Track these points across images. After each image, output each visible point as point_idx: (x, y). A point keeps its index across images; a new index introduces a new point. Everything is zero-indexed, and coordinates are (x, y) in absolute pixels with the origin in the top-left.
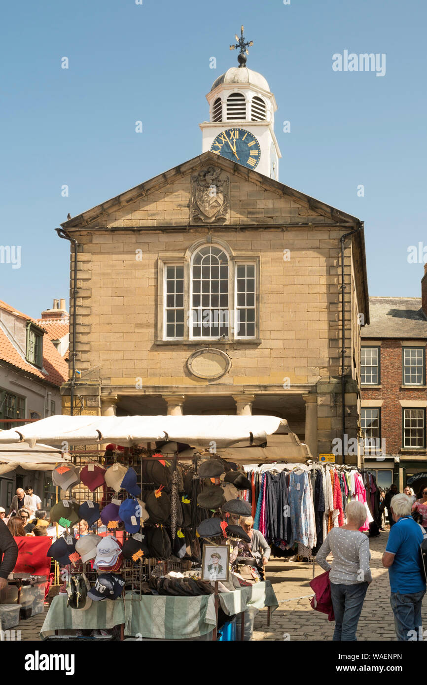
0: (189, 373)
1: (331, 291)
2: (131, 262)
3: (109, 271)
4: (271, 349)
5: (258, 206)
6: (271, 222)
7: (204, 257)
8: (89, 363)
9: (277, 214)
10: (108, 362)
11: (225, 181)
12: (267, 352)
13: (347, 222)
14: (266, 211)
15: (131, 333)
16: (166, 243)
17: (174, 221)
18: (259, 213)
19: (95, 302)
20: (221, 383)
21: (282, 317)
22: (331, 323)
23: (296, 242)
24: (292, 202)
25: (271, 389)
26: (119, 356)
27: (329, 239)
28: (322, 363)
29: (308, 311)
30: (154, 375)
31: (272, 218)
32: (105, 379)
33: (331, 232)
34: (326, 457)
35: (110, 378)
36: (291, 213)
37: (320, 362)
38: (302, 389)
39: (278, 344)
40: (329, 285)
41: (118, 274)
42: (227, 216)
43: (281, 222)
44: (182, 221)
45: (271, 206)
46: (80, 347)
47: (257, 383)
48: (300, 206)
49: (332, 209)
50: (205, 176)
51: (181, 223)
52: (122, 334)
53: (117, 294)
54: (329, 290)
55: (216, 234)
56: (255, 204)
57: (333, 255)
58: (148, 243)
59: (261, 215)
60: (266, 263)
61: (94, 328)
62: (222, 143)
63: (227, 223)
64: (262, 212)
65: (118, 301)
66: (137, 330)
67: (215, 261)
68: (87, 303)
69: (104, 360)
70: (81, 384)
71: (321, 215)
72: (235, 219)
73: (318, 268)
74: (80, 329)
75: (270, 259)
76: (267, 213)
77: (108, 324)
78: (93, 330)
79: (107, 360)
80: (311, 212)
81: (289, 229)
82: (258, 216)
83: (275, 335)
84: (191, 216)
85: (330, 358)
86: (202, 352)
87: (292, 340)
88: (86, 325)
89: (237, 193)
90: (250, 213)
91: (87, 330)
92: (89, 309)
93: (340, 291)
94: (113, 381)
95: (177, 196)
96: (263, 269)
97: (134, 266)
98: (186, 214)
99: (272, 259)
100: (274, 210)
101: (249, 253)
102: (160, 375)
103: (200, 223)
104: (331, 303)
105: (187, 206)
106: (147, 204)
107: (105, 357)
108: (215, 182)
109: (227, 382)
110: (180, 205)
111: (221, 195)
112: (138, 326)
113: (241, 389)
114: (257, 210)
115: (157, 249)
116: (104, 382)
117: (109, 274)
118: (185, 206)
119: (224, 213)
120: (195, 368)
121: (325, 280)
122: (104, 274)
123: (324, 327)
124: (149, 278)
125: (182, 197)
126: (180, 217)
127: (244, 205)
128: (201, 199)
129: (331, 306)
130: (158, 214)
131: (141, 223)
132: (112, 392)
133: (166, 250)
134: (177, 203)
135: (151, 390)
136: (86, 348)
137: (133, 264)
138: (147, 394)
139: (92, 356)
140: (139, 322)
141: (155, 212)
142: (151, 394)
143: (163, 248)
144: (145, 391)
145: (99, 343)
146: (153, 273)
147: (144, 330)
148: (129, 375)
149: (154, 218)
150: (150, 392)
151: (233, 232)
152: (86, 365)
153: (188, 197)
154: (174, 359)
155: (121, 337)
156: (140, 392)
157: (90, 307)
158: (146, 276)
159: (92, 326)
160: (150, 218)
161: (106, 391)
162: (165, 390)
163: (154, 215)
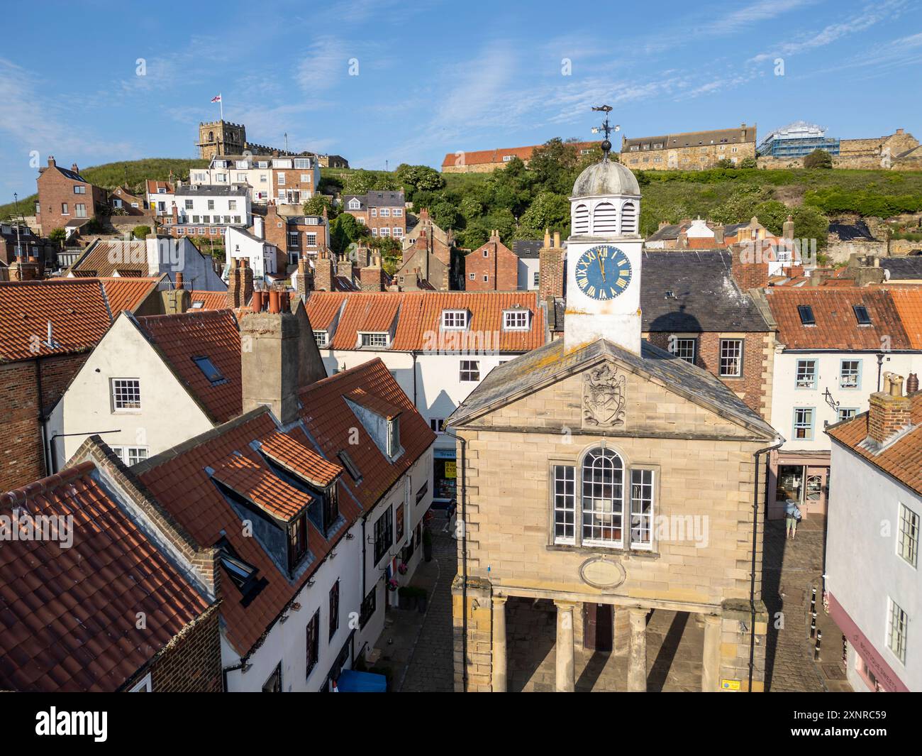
0: (584, 580)
1: (740, 509)
2: (519, 462)
3: (498, 470)
4: (671, 564)
5: (658, 410)
6: (673, 429)
7: (596, 459)
8: (476, 562)
9: (680, 421)
10: (499, 562)
11: (621, 380)
12: (666, 566)
14: (668, 417)
15: (521, 535)
16: (556, 445)
17: (564, 421)
18: (659, 418)
19: (483, 500)
20: (616, 593)
22: (739, 543)
23: (701, 453)
24: (698, 407)
25: (667, 604)
26: (508, 557)
27: (742, 451)
30: (546, 579)
31: (674, 424)
32: (495, 578)
33: (743, 445)
34: (730, 684)
35: (500, 579)
36: (697, 419)
39: (679, 560)
40: (739, 502)
41: (505, 473)
42: (624, 419)
43: (684, 429)
44: (573, 422)
45: (673, 411)
46: (470, 546)
47: (653, 597)
48: (706, 413)
50: (598, 375)
51: (572, 425)
52: (511, 536)
54: (738, 508)
55: (611, 438)
56: (654, 408)
57: (744, 470)
58: (536, 443)
59: (662, 421)
60: (666, 473)
61: (483, 527)
62: (589, 262)
63: (624, 428)
64: (663, 418)
65: (507, 501)
66: (526, 533)
67: (607, 463)
68: (474, 500)
69: (495, 560)
72: (633, 424)
73: (725, 482)
75: (669, 470)
76: (669, 419)
77: (496, 524)
78: (481, 528)
79: (497, 560)
80: (720, 419)
81: (694, 439)
82: (657, 421)
83: (673, 550)
84: (584, 417)
85: (737, 580)
86: (595, 559)
87: (694, 557)
88: (474, 523)
89: (634, 395)
90: (649, 418)
91: (475, 527)
92: (477, 508)
93: (753, 510)
94: (504, 581)
95: (568, 395)
96: (663, 479)
97: (523, 466)
98: (577, 415)
99: (674, 469)
100: (676, 416)
101: (648, 460)
102: (551, 580)
103: (593, 427)
104: (740, 522)
105: (579, 407)
106: (534, 402)
107: (495, 556)
108: (610, 382)
109: (622, 594)
110: (571, 405)
111: (617, 397)
112: (527, 528)
113: (637, 602)
114: (658, 415)
115: (546, 451)
116: (493, 582)
117: (495, 473)
118: (577, 407)
119: (620, 416)
120: (587, 576)
121: (734, 496)
122: (491, 473)
123: (731, 547)
124: (539, 481)
125: (572, 396)
126: (570, 418)
127: (643, 408)
128: (595, 401)
129: (740, 525)
130: (547, 413)
131: (529, 423)
132: (502, 592)
133: (555, 452)
134: (567, 402)
135: (542, 593)
136: (475, 546)
137: (521, 464)
138: (538, 597)
139: (481, 554)
140: (529, 525)
141: (544, 411)
142: (542, 597)
143: (553, 449)
144: (535, 595)
145: (487, 542)
146: (543, 475)
147: (534, 533)
148: (519, 577)
149: (543, 417)
150: (541, 595)
151: (630, 437)
152: (475, 564)
153: (579, 396)
154: (565, 565)
155: (511, 538)
156: (531, 595)
157: (478, 506)
158: (535, 478)
159: (481, 525)
160: (539, 416)
161: (496, 591)
162: (557, 595)
163: (542, 414)
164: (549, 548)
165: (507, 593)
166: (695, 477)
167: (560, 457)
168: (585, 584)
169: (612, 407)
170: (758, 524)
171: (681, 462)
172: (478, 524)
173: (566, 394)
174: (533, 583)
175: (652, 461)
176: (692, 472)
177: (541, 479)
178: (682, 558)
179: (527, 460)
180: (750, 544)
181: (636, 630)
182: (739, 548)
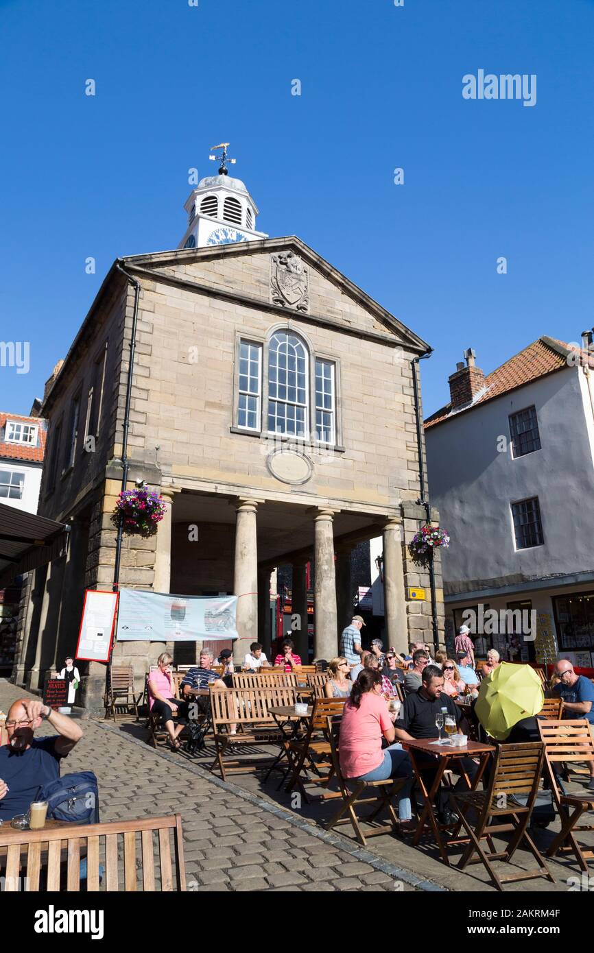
0: (271, 473)
1: (407, 412)
2: (203, 327)
3: (177, 331)
4: (354, 461)
5: (335, 307)
6: (349, 326)
7: (280, 344)
8: (143, 440)
9: (354, 320)
10: (171, 443)
12: (350, 462)
13: (419, 346)
14: (344, 314)
15: (201, 411)
16: (244, 316)
17: (252, 296)
18: (337, 314)
19: (156, 363)
20: (305, 490)
21: (363, 428)
22: (409, 444)
23: (373, 353)
24: (367, 313)
26: (182, 437)
27: (401, 358)
28: (403, 485)
29: (387, 427)
30: (228, 469)
31: (349, 322)
32: (165, 464)
33: (403, 352)
35: (171, 465)
36: (366, 322)
37: (399, 482)
38: (386, 509)
39: (361, 456)
40: (403, 404)
41: (186, 336)
43: (358, 329)
44: (261, 298)
45: (348, 310)
46: (133, 417)
47: (341, 497)
48: (374, 319)
49: (407, 330)
51: (259, 300)
52: (188, 411)
53: (184, 360)
54: (404, 409)
55: (297, 323)
56: (334, 304)
57: (405, 375)
58: (223, 310)
59: (340, 317)
60: (346, 367)
61: (153, 396)
63: (308, 314)
64: (340, 314)
65: (185, 369)
66: (207, 410)
67: (291, 351)
68: (144, 361)
69: (165, 439)
70: (135, 467)
71: (393, 333)
72: (314, 312)
73: (392, 384)
74: (135, 393)
75: (349, 364)
76: (345, 316)
77: (172, 394)
78: (151, 398)
79: (168, 440)
81: (366, 338)
82: (336, 316)
83: (357, 445)
84: (271, 297)
85: (409, 481)
87: (373, 454)
88: (142, 389)
89: (317, 288)
90: (328, 311)
91: (143, 394)
92: (147, 370)
93: (414, 413)
94: (175, 470)
95: (256, 270)
96: (344, 372)
97: (207, 332)
98: (266, 292)
99: (351, 364)
100: (351, 315)
101: (329, 351)
102: (235, 471)
103: (280, 306)
104: (404, 423)
106: (222, 268)
107: (166, 435)
109: (310, 491)
110: (259, 281)
112: (209, 404)
113: (330, 501)
114: (335, 310)
115: (233, 320)
116: (163, 468)
117: (175, 334)
118: (265, 284)
120: (275, 469)
121: (400, 398)
122: (169, 332)
123: (402, 446)
124: (224, 351)
125: (261, 273)
126: (258, 293)
127: (324, 301)
129: (407, 426)
130: (236, 283)
131: (216, 287)
132: (173, 482)
133: (243, 325)
134: (256, 278)
135: (224, 487)
136: (141, 418)
137: (205, 330)
138: (219, 491)
139: (148, 430)
140: (211, 400)
141: (232, 280)
142: (225, 492)
143: (240, 321)
144: (216, 488)
145: (158, 416)
146: (229, 347)
147: (216, 411)
148: (195, 464)
149: (230, 285)
150: (223, 490)
151: (314, 325)
152: (140, 442)
153: (267, 275)
154: (251, 453)
155: (188, 414)
156: (210, 488)
157: (149, 368)
158: (221, 348)
159: (151, 393)
160: (226, 284)
161: (166, 481)
162: (241, 489)
163: (230, 282)
164: (235, 431)
165: (181, 485)
166: (369, 375)
167: (247, 330)
168: (273, 478)
170: (421, 426)
171: (358, 359)
172: (147, 391)
173: (255, 269)
174: (212, 474)
176: (367, 369)
177: (225, 350)
178: (363, 454)
179: (212, 327)
180: (416, 445)
181: (325, 536)
182: (409, 448)
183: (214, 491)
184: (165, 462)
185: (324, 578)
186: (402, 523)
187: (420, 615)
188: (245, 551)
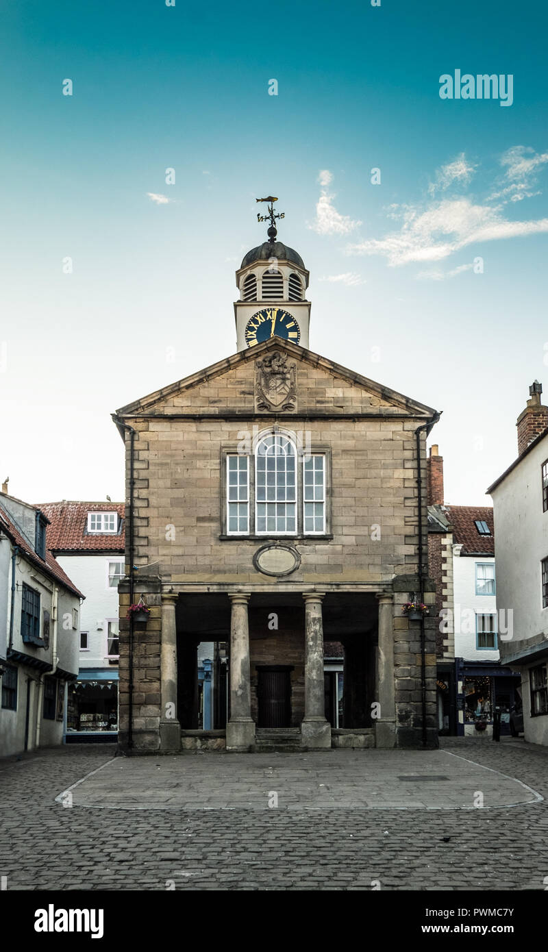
0: (258, 569)
1: (406, 486)
2: (191, 452)
3: (169, 461)
4: (343, 546)
5: (327, 395)
6: (341, 411)
8: (146, 559)
9: (347, 404)
10: (169, 557)
11: (291, 368)
12: (339, 548)
13: (424, 413)
14: (336, 400)
15: (192, 527)
16: (229, 432)
17: (238, 409)
18: (328, 402)
19: (152, 493)
20: (291, 579)
21: (355, 512)
22: (406, 519)
23: (368, 433)
24: (363, 391)
25: (342, 586)
26: (179, 551)
27: (404, 430)
28: (398, 561)
29: (382, 506)
30: (219, 571)
31: (342, 407)
32: (165, 575)
33: (405, 423)
35: (170, 575)
36: (362, 402)
37: (394, 559)
38: (376, 587)
39: (351, 540)
40: (404, 479)
41: (177, 464)
42: (296, 404)
43: (352, 412)
44: (246, 408)
45: (341, 395)
46: (137, 542)
47: (329, 580)
48: (371, 396)
49: (407, 399)
50: (270, 362)
51: (244, 411)
52: (182, 528)
53: (176, 485)
54: (405, 484)
55: (283, 423)
56: (324, 393)
57: (408, 448)
58: (209, 432)
59: (331, 405)
60: (337, 455)
61: (152, 522)
62: (258, 324)
63: (295, 412)
64: (331, 402)
65: (179, 493)
66: (199, 524)
68: (144, 493)
69: (164, 555)
70: (140, 581)
71: (394, 406)
72: (303, 408)
73: (391, 461)
74: (138, 522)
75: (340, 452)
76: (337, 402)
77: (168, 517)
78: (151, 523)
79: (167, 556)
80: (383, 402)
81: (361, 419)
82: (327, 405)
83: (346, 531)
84: (256, 404)
85: (406, 555)
86: (269, 547)
87: (365, 536)
88: (143, 518)
89: (304, 381)
90: (318, 402)
91: (145, 523)
92: (146, 501)
93: (416, 485)
94: (174, 578)
95: (240, 383)
96: (334, 461)
97: (195, 456)
98: (250, 402)
99: (343, 451)
100: (344, 399)
101: (319, 443)
102: (225, 572)
103: (265, 412)
104: (406, 498)
105: (251, 393)
106: (207, 391)
107: (165, 552)
108: (281, 369)
109: (296, 579)
110: (243, 393)
111: (288, 382)
112: (200, 519)
113: (313, 587)
114: (326, 399)
115: (219, 439)
116: (164, 579)
117: (167, 464)
118: (249, 394)
119: (291, 401)
120: (262, 564)
121: (400, 473)
122: (162, 464)
123: (399, 522)
124: (211, 469)
125: (245, 383)
126: (243, 405)
127: (312, 393)
128: (267, 386)
129: (406, 501)
130: (220, 401)
131: (201, 411)
132: (172, 589)
133: (229, 440)
134: (240, 390)
135: (215, 587)
136: (144, 542)
137: (194, 454)
138: (211, 591)
139: (151, 551)
140: (201, 515)
141: (217, 399)
142: (216, 591)
143: (226, 437)
144: (208, 589)
145: (157, 538)
146: (216, 464)
147: (206, 524)
148: (190, 572)
149: (216, 405)
150: (214, 589)
151: (300, 421)
152: (144, 561)
153: (252, 384)
154: (240, 555)
155: (182, 531)
156: (204, 589)
157: (148, 499)
158: (209, 467)
159: (151, 520)
160: (212, 405)
161: (167, 588)
162: (231, 587)
163: (215, 402)
164: (223, 538)
165: (178, 589)
166: (363, 458)
167: (233, 444)
168: (260, 573)
169: (283, 391)
170: (422, 499)
171: (351, 443)
172: (147, 518)
173: (238, 382)
174: (205, 577)
175: (324, 443)
176: (361, 452)
177: (214, 468)
178: (354, 537)
179: (200, 449)
180: (416, 519)
181: (312, 617)
182: (407, 524)
183: (206, 591)
184: (165, 573)
185: (310, 652)
186: (392, 598)
187: (409, 678)
188: (236, 636)
